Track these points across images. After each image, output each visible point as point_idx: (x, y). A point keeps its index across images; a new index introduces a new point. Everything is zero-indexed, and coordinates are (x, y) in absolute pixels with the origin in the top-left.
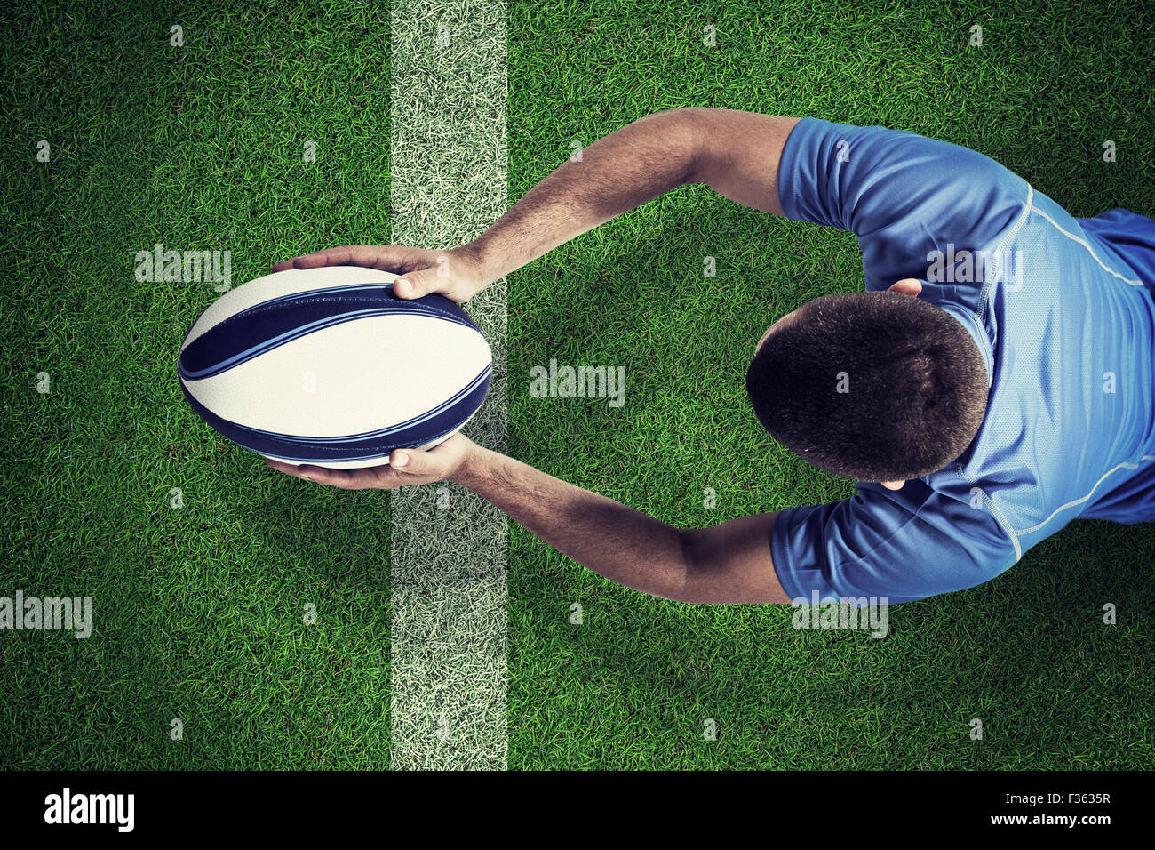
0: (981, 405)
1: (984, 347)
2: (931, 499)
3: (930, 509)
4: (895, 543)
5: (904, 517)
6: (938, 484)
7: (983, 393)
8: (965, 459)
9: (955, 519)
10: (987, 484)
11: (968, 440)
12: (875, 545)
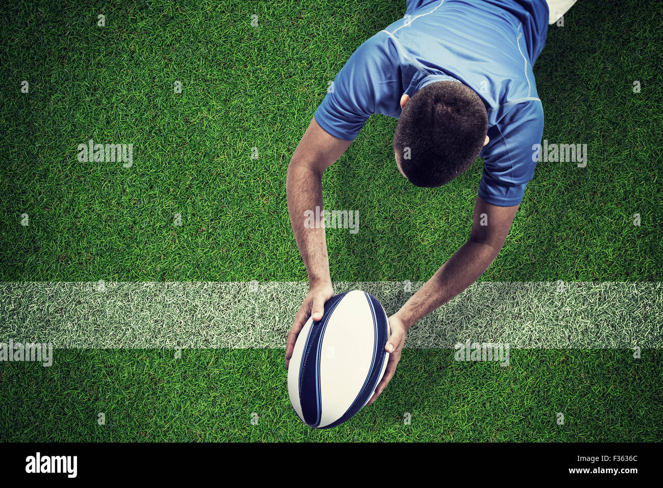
0: (468, 90)
1: (444, 78)
2: (499, 127)
3: (503, 129)
4: (511, 150)
5: (502, 142)
6: (494, 122)
7: (463, 86)
8: (488, 106)
9: (512, 120)
10: (502, 101)
11: (480, 101)
12: (509, 159)
